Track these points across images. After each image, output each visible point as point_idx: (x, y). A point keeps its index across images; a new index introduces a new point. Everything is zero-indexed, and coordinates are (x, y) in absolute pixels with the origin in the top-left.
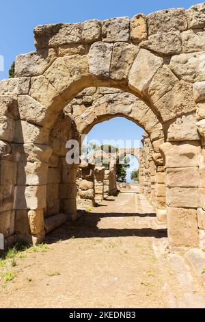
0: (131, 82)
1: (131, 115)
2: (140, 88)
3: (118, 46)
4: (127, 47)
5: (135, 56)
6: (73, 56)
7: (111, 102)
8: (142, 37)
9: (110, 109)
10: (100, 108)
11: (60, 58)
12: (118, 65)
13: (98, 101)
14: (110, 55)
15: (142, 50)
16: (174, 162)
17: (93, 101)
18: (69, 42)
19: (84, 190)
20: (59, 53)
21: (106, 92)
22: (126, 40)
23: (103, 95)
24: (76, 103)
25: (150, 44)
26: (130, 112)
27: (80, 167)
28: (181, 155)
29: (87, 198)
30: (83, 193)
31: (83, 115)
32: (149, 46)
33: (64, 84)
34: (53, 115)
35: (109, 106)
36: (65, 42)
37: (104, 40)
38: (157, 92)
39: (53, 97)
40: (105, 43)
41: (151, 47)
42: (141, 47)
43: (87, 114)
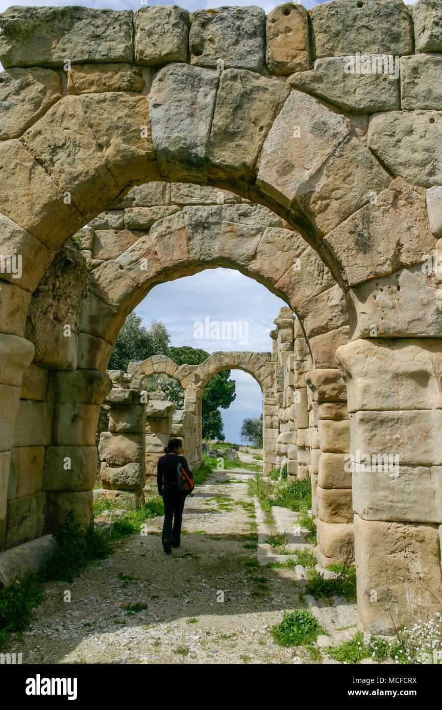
0: (266, 174)
1: (254, 266)
2: (290, 191)
3: (234, 78)
4: (257, 83)
5: (277, 107)
6: (109, 95)
7: (201, 226)
8: (297, 60)
9: (200, 245)
10: (172, 240)
11: (69, 98)
12: (231, 128)
13: (166, 224)
14: (209, 99)
15: (297, 94)
16: (378, 394)
17: (152, 221)
18: (97, 57)
19: (114, 465)
20: (69, 83)
21: (189, 201)
22: (254, 64)
23: (182, 206)
24: (106, 226)
25: (318, 79)
26: (253, 257)
27: (105, 402)
28: (397, 376)
29: (124, 487)
30: (113, 473)
31: (125, 258)
32: (315, 85)
33: (80, 168)
34: (43, 253)
35: (198, 237)
36: (86, 57)
37: (194, 59)
38: (335, 204)
39: (44, 201)
40: (197, 69)
41: (320, 88)
42: (293, 86)
43: (137, 254)
